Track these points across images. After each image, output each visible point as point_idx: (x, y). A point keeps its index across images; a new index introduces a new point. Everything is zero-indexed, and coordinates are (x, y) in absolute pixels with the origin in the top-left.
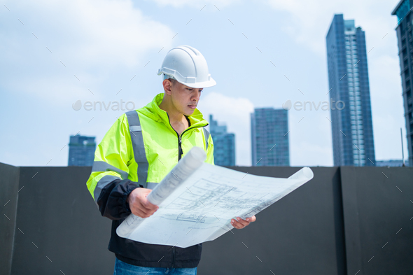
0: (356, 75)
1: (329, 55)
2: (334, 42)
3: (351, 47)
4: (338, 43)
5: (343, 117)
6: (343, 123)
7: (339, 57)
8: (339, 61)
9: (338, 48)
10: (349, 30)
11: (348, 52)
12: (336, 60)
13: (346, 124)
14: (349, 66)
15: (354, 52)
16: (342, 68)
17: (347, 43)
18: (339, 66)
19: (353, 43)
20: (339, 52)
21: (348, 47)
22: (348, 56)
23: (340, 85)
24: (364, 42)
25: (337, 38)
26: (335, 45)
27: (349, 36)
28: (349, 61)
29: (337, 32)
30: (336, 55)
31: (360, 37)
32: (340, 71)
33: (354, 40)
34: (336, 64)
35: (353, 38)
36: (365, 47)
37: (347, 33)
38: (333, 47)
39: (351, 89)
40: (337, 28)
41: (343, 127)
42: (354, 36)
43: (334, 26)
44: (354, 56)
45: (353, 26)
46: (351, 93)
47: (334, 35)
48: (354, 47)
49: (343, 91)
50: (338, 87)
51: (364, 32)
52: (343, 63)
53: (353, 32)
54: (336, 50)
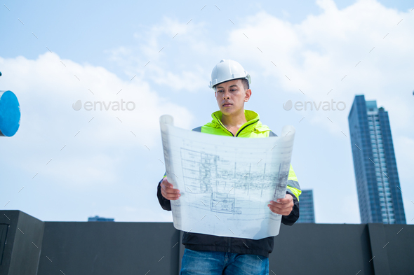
0: (381, 155)
1: (352, 135)
2: (357, 122)
3: (374, 127)
4: (360, 123)
5: (371, 199)
6: (372, 205)
7: (362, 137)
8: (363, 141)
9: (361, 128)
10: (372, 110)
11: (372, 132)
12: (359, 140)
13: (375, 207)
14: (374, 146)
15: (378, 132)
16: (367, 148)
17: (371, 123)
18: (364, 146)
19: (376, 123)
20: (362, 132)
21: (371, 128)
22: (372, 137)
23: (366, 165)
24: (388, 122)
25: (360, 118)
26: (358, 125)
27: (372, 116)
28: (373, 141)
29: (359, 113)
30: (360, 134)
31: (383, 117)
32: (364, 151)
33: (378, 120)
34: (361, 144)
35: (375, 118)
36: (389, 127)
37: (369, 113)
38: (356, 127)
39: (378, 169)
40: (359, 109)
41: (372, 209)
42: (377, 116)
43: (355, 106)
44: (378, 136)
45: (376, 106)
46: (378, 174)
47: (356, 116)
48: (377, 127)
49: (369, 172)
50: (364, 168)
51: (387, 112)
52: (367, 143)
53: (375, 112)
54: (359, 130)
